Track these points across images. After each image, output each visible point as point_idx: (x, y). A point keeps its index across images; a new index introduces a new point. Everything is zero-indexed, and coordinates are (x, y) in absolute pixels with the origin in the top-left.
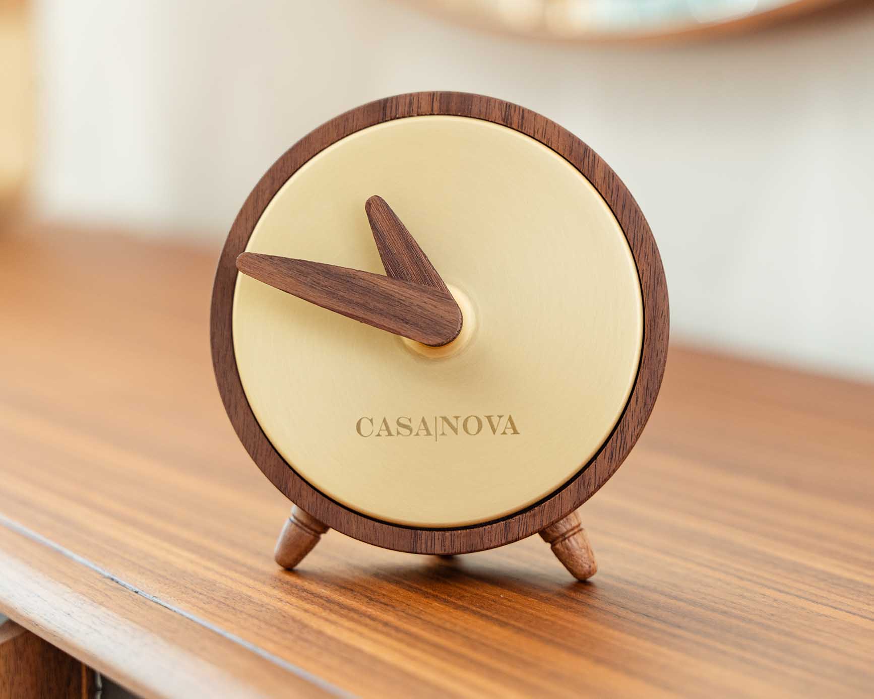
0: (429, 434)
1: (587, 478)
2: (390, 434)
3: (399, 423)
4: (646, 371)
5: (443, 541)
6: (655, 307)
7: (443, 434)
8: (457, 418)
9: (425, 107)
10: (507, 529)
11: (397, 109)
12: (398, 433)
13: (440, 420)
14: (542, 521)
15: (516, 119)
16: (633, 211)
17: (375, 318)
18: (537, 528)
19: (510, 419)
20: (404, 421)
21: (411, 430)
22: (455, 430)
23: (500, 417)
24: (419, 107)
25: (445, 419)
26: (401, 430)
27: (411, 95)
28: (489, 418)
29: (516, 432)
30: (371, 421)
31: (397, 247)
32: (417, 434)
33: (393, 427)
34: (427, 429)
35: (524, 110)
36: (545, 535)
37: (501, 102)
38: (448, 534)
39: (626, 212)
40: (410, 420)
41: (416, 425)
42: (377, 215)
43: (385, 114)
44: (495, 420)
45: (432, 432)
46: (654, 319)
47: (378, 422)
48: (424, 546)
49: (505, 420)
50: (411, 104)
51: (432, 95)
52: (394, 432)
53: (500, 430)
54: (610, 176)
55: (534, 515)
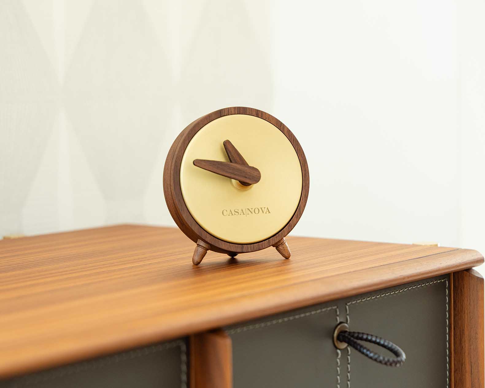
1: (291, 224)
2: (232, 215)
4: (304, 191)
5: (251, 247)
7: (248, 214)
8: (252, 209)
9: (233, 112)
11: (224, 113)
12: (235, 214)
13: (247, 210)
14: (279, 239)
15: (260, 115)
16: (296, 141)
19: (268, 208)
20: (236, 210)
21: (238, 213)
22: (252, 213)
23: (265, 208)
24: (231, 112)
25: (248, 209)
26: (236, 213)
27: (228, 108)
28: (261, 208)
29: (269, 212)
30: (227, 210)
31: (235, 155)
32: (241, 214)
33: (233, 213)
34: (243, 213)
35: (262, 112)
37: (255, 109)
38: (252, 245)
39: (295, 142)
40: (238, 210)
41: (240, 211)
43: (221, 115)
44: (263, 209)
45: (245, 213)
46: (305, 174)
47: (229, 211)
48: (245, 250)
49: (266, 209)
50: (228, 111)
51: (235, 108)
52: (234, 214)
53: (265, 212)
54: (288, 130)
55: (277, 237)
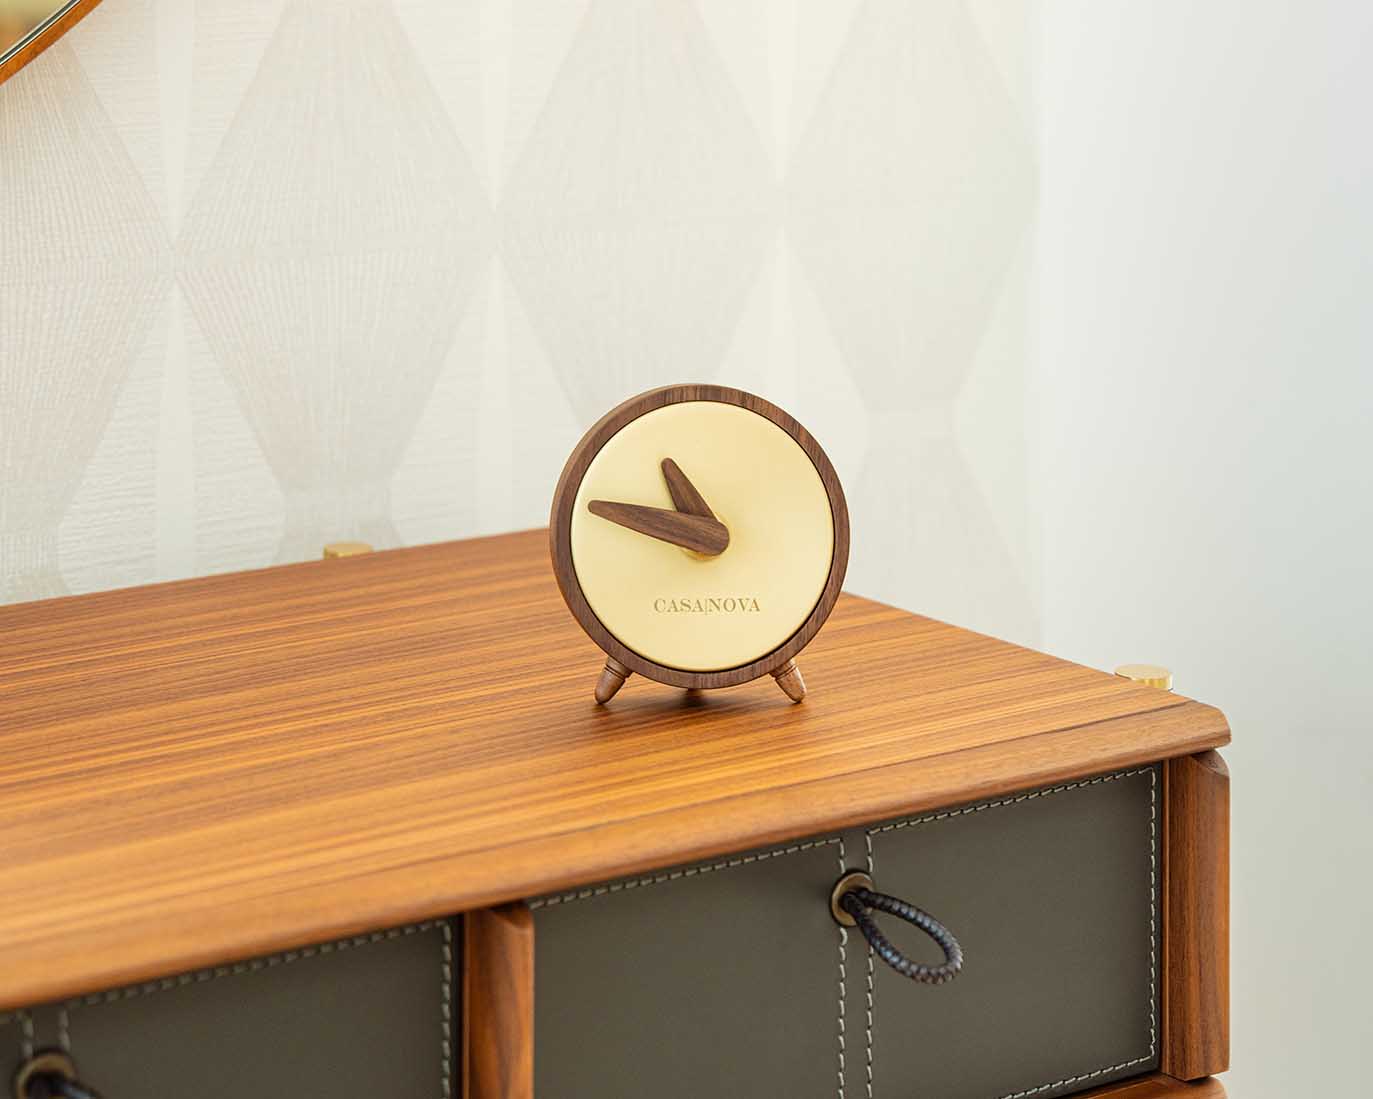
0: (701, 610)
1: (803, 635)
3: (682, 603)
4: (837, 564)
5: (713, 679)
6: (841, 523)
7: (711, 610)
8: (719, 600)
9: (691, 396)
10: (753, 669)
11: (673, 397)
12: (682, 610)
13: (708, 602)
15: (749, 402)
16: (825, 461)
17: (676, 540)
18: (768, 670)
19: (754, 601)
20: (685, 602)
21: (690, 608)
22: (719, 608)
23: (748, 600)
24: (687, 396)
25: (711, 600)
26: (684, 607)
27: (682, 387)
28: (740, 600)
29: (758, 610)
30: (664, 601)
31: (683, 490)
32: (694, 611)
33: (679, 606)
34: (700, 607)
35: (753, 396)
36: (773, 673)
37: (739, 392)
38: (715, 675)
39: (821, 463)
40: (689, 601)
41: (693, 605)
42: (670, 472)
43: (665, 401)
44: (744, 602)
45: (704, 609)
46: (841, 530)
47: (669, 601)
49: (751, 602)
50: (681, 393)
51: (696, 387)
52: (679, 609)
53: (747, 608)
54: (810, 438)
55: (770, 660)
